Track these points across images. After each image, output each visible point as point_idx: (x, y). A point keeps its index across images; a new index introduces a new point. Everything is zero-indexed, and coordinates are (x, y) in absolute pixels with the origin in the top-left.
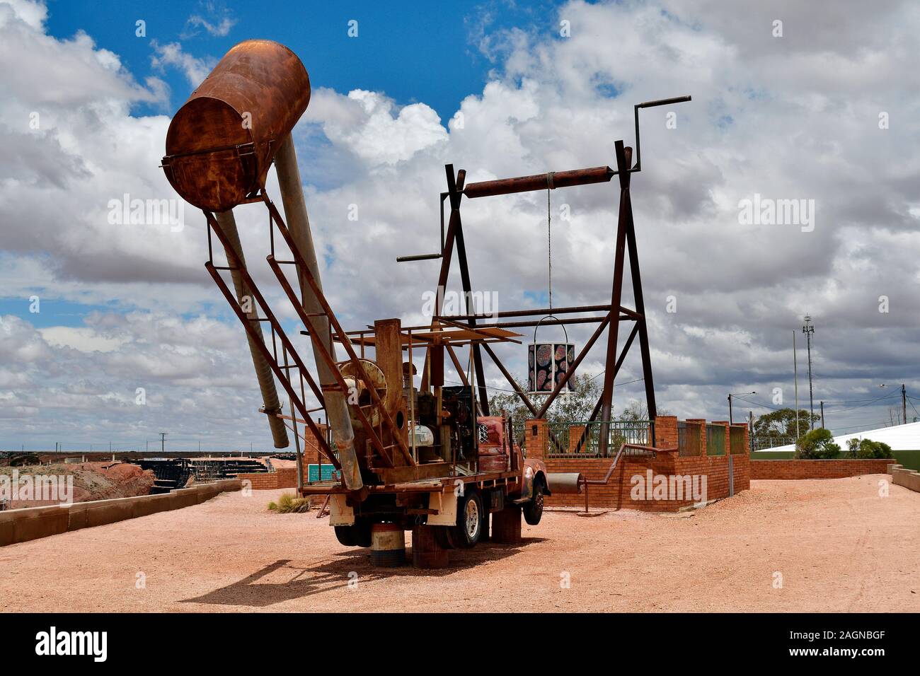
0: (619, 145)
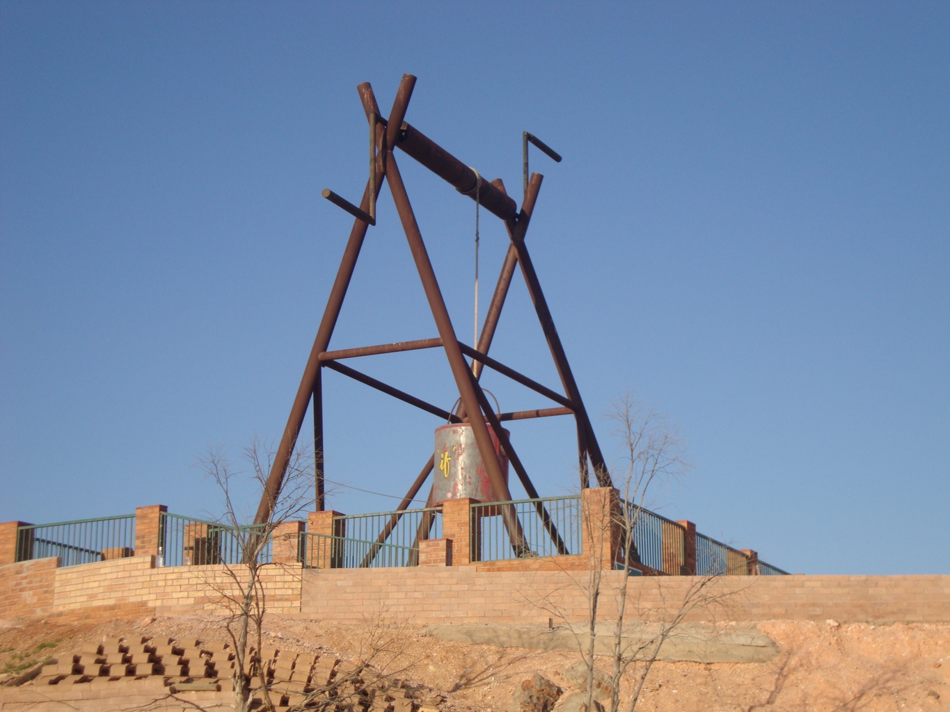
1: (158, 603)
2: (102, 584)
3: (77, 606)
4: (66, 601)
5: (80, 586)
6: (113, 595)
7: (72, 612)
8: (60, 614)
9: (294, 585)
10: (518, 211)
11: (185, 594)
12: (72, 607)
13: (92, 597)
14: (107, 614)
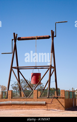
0: (52, 31)
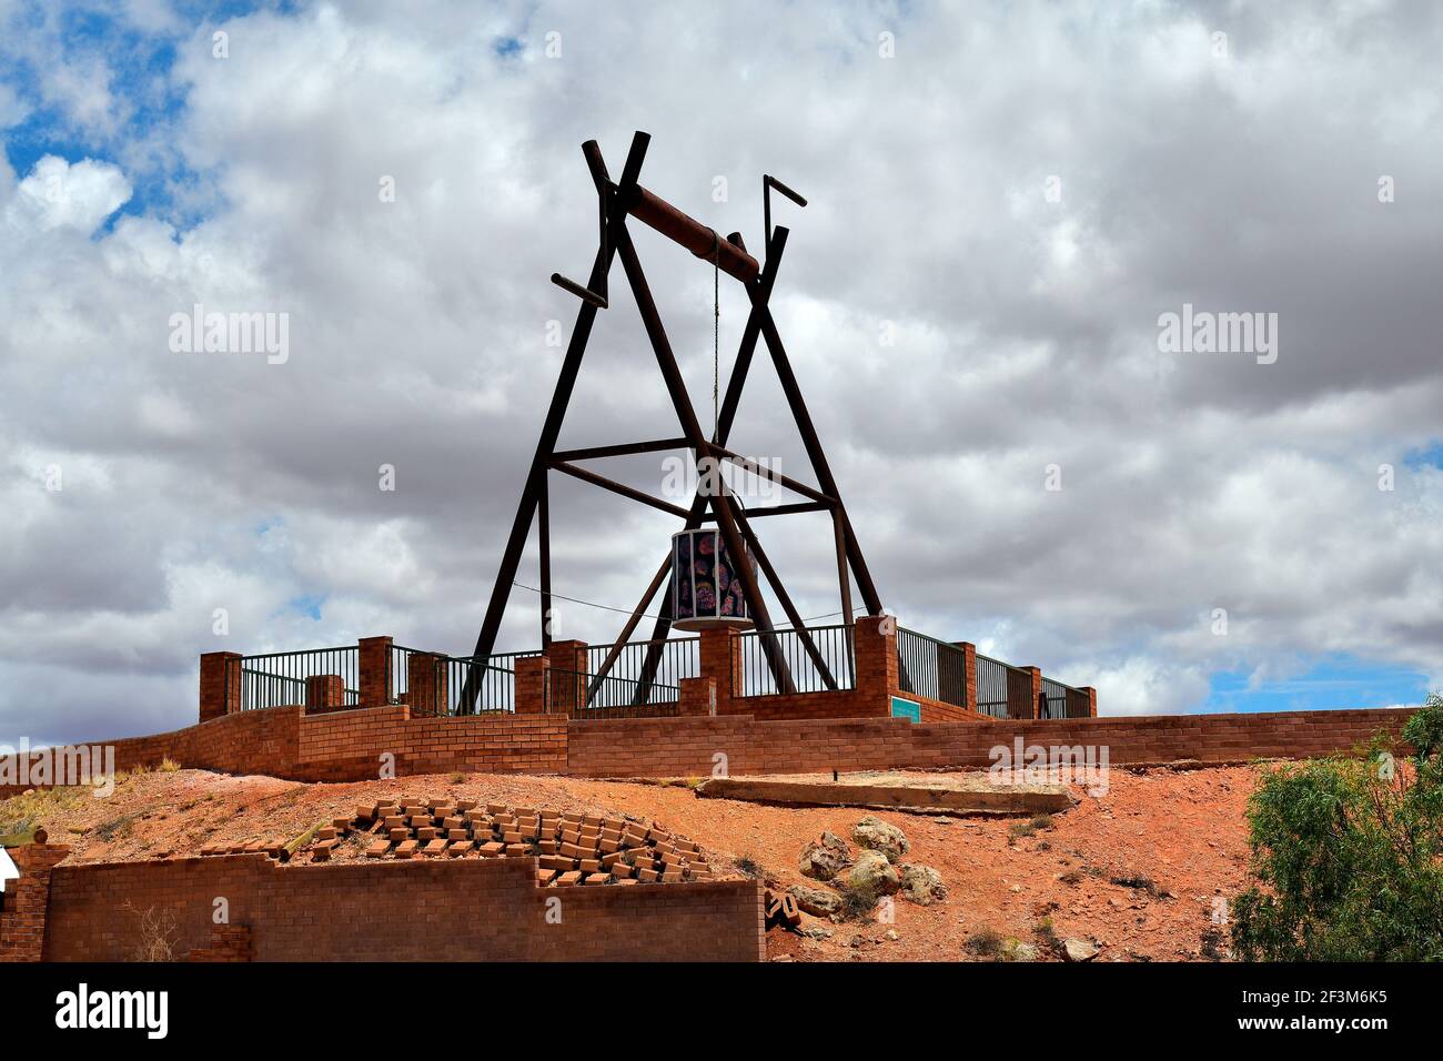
1: (416, 756)
2: (352, 735)
3: (327, 757)
4: (313, 752)
5: (327, 737)
6: (365, 746)
7: (321, 763)
8: (307, 765)
9: (561, 738)
10: (761, 272)
11: (445, 748)
12: (320, 758)
13: (341, 748)
14: (360, 767)
